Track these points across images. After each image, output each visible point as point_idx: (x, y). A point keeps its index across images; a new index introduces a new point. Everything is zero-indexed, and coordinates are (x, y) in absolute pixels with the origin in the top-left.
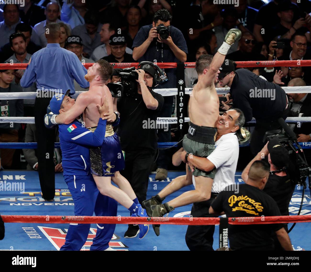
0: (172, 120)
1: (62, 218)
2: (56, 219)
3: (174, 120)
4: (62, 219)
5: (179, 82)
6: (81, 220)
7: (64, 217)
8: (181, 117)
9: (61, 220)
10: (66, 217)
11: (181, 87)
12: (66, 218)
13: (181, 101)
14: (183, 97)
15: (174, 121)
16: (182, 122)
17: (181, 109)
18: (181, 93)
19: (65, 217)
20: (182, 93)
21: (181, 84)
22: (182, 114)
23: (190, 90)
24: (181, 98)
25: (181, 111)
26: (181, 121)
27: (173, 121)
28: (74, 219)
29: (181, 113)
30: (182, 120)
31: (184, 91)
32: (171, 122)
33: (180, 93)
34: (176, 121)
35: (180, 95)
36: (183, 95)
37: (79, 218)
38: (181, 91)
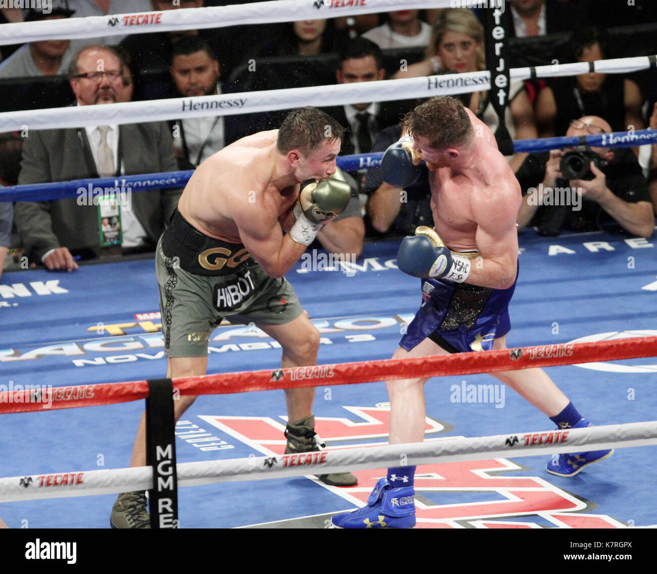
0: (474, 81)
1: (510, 353)
2: (495, 359)
3: (481, 80)
4: (513, 359)
6: (566, 355)
7: (516, 352)
8: (501, 68)
9: (511, 360)
10: (522, 351)
12: (524, 353)
13: (497, 22)
15: (481, 82)
16: (504, 85)
17: (498, 46)
19: (520, 351)
22: (502, 61)
24: (497, 14)
25: (498, 52)
26: (501, 81)
27: (476, 82)
28: (545, 355)
29: (499, 58)
30: (504, 78)
32: (472, 84)
34: (485, 81)
37: (562, 350)
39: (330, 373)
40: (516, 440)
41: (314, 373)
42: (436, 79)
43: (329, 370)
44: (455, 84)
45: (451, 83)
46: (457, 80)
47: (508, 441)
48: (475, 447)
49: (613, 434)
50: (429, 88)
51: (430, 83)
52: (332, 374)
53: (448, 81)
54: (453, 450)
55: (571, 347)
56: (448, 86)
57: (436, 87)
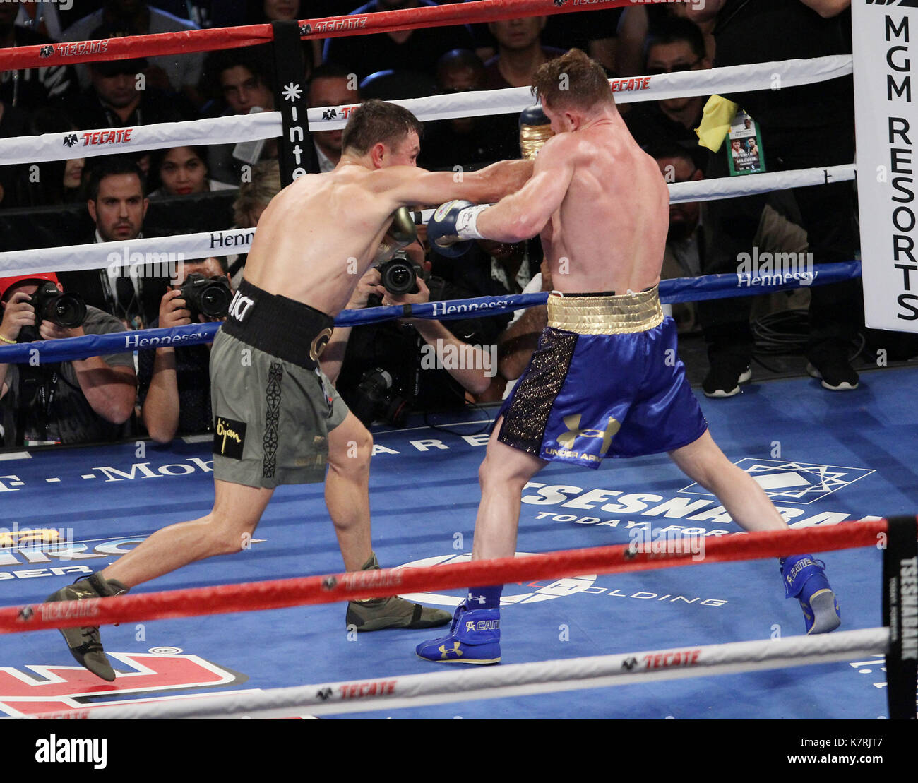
1: (322, 582)
2: (302, 591)
5: (286, 91)
6: (392, 584)
7: (329, 581)
9: (323, 592)
10: (337, 580)
11: (294, 109)
12: (339, 582)
13: (298, 162)
14: (302, 145)
18: (296, 133)
19: (334, 579)
20: (300, 129)
21: (293, 100)
23: (325, 115)
24: (298, 151)
28: (366, 583)
31: (303, 121)
33: (292, 131)
35: (292, 140)
36: (301, 138)
38: (294, 125)
39: (92, 609)
40: (330, 691)
41: (71, 611)
42: (221, 234)
43: (91, 607)
44: (245, 241)
45: (240, 239)
46: (248, 236)
47: (320, 694)
48: (279, 701)
49: (453, 684)
50: (212, 246)
51: (213, 240)
52: (96, 612)
53: (236, 237)
54: (250, 706)
55: (399, 574)
56: (236, 244)
57: (221, 245)
